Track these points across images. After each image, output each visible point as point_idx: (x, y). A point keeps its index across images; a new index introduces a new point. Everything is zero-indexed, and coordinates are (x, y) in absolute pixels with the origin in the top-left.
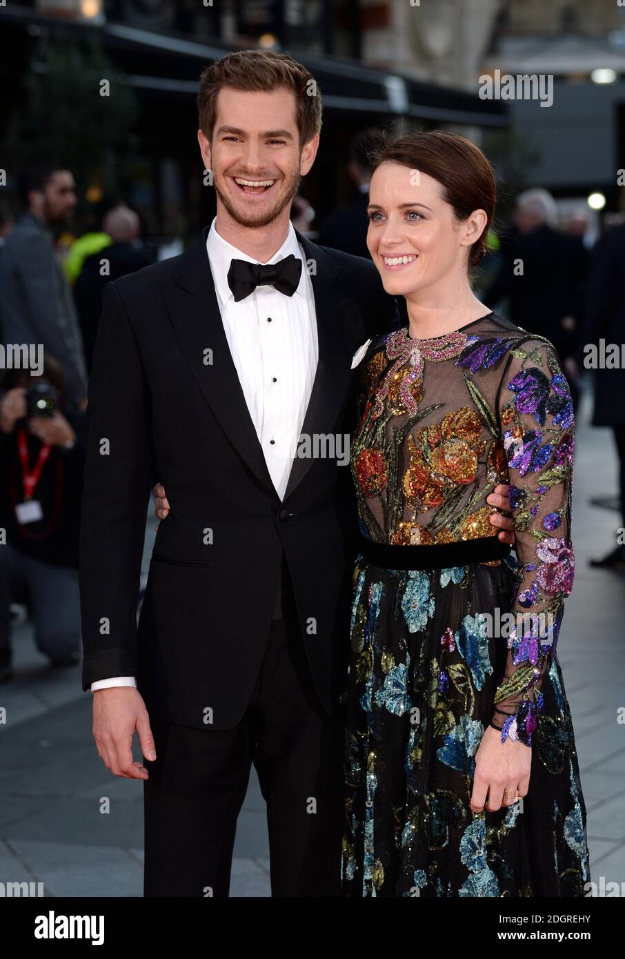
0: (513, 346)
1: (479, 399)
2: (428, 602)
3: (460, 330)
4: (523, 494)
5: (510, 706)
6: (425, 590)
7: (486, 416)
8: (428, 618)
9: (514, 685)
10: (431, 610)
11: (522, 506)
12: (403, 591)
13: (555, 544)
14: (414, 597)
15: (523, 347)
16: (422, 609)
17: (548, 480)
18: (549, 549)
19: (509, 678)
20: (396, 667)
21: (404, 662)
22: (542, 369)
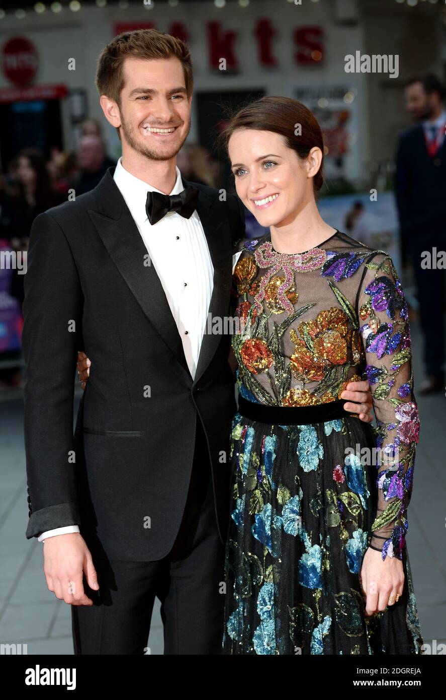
0: (366, 261)
1: (344, 301)
2: (317, 447)
4: (381, 371)
5: (387, 532)
6: (315, 440)
7: (350, 314)
8: (319, 459)
9: (387, 516)
10: (321, 453)
11: (381, 381)
12: (296, 440)
13: (407, 407)
14: (306, 445)
15: (374, 260)
16: (314, 453)
17: (399, 360)
18: (404, 412)
19: (383, 511)
20: (292, 498)
21: (298, 494)
22: (389, 277)
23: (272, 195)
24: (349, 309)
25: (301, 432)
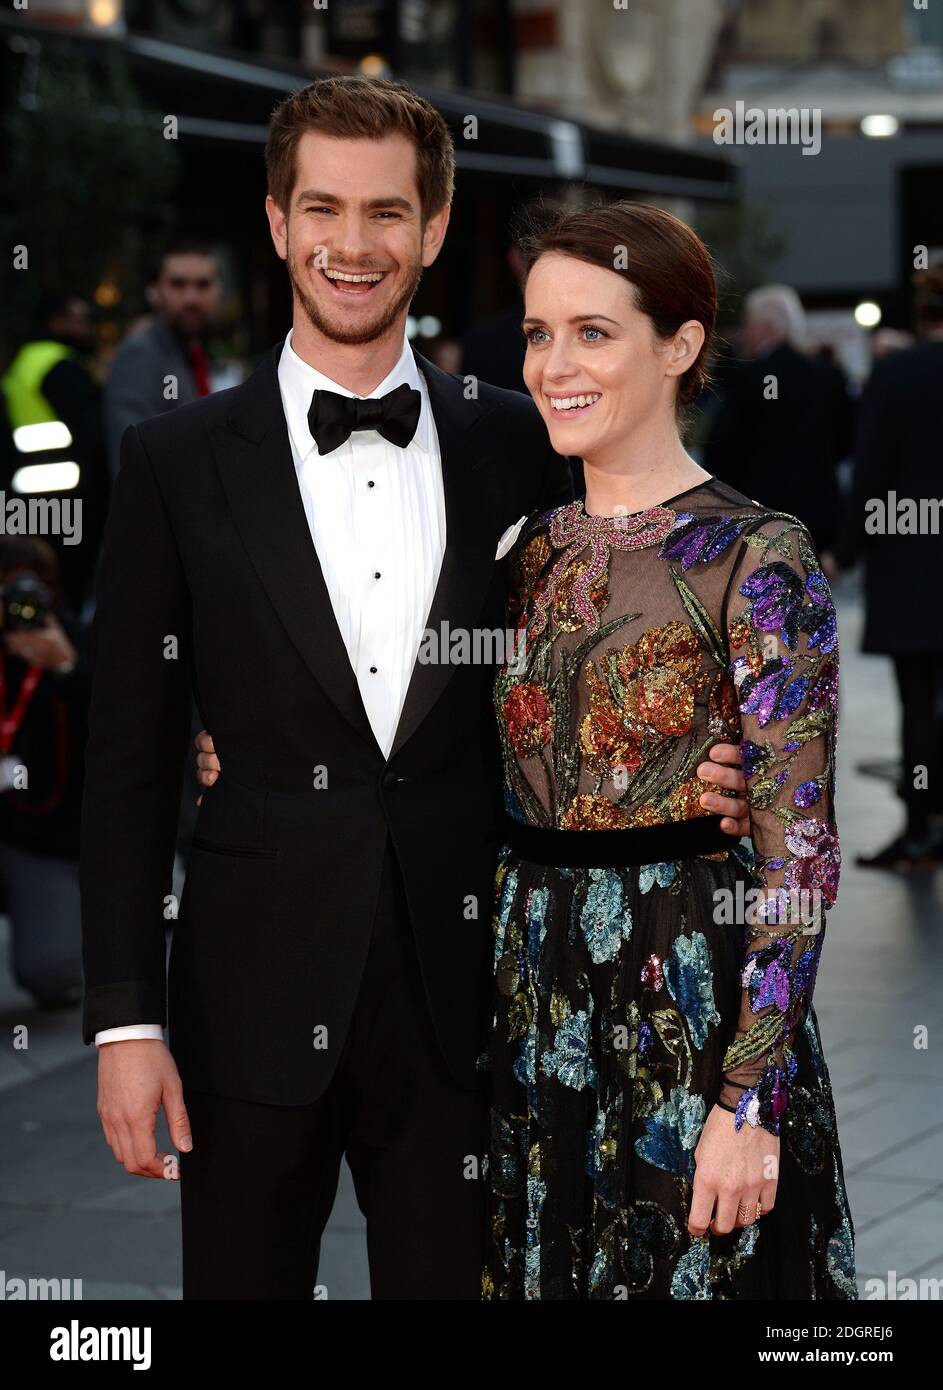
0: (747, 530)
1: (696, 610)
2: (621, 916)
3: (665, 505)
4: (763, 753)
5: (747, 1075)
6: (617, 899)
7: (707, 634)
8: (622, 940)
9: (753, 1042)
10: (627, 928)
11: (762, 771)
12: (582, 901)
13: (812, 828)
14: (599, 910)
15: (762, 530)
16: (613, 928)
17: (801, 732)
18: (803, 836)
19: (746, 1032)
20: (572, 1016)
21: (585, 1009)
22: (791, 564)
23: (585, 394)
24: (706, 624)
25: (593, 882)
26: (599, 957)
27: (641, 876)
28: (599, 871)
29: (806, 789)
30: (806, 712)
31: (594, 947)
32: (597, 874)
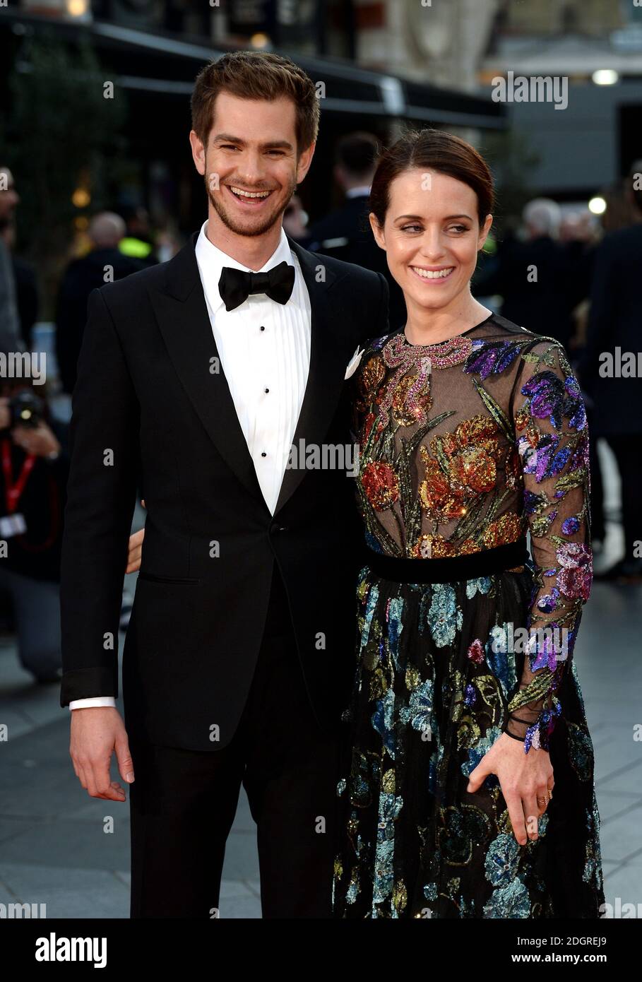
0: (524, 350)
1: (493, 406)
3: (464, 335)
4: (540, 499)
5: (531, 714)
6: (452, 603)
7: (501, 423)
8: (456, 631)
10: (461, 621)
11: (540, 512)
12: (428, 605)
13: (574, 549)
14: (441, 611)
15: (534, 350)
16: (450, 623)
17: (566, 485)
18: (569, 554)
19: (528, 685)
20: (422, 683)
21: (431, 678)
22: (554, 371)
24: (500, 416)
25: (435, 592)
26: (441, 643)
27: (468, 587)
28: (438, 585)
29: (570, 523)
30: (569, 472)
31: (436, 636)
32: (438, 587)
